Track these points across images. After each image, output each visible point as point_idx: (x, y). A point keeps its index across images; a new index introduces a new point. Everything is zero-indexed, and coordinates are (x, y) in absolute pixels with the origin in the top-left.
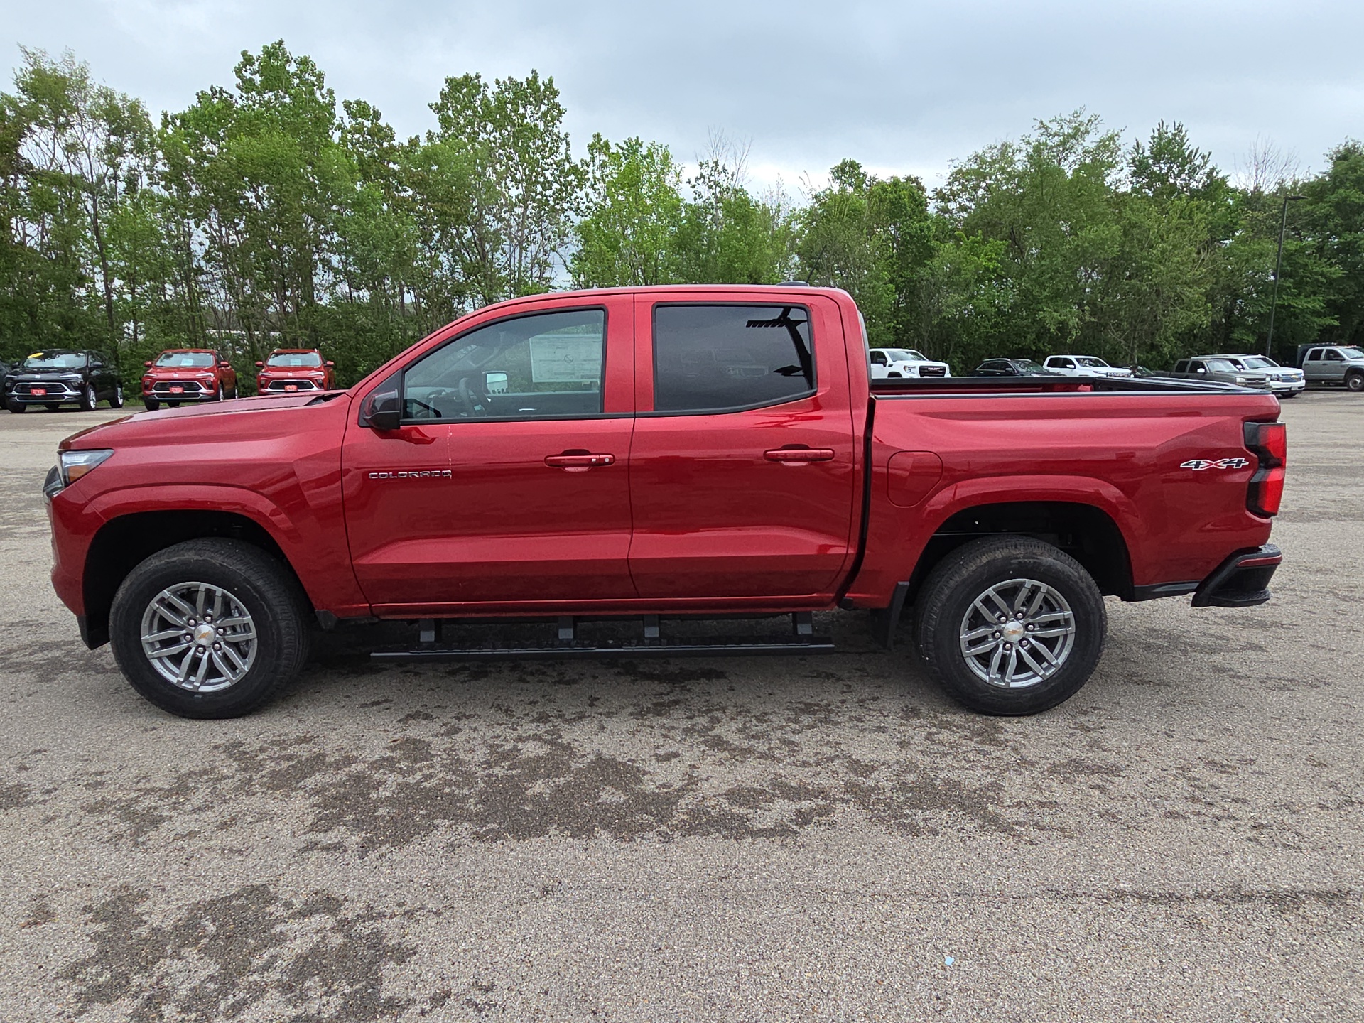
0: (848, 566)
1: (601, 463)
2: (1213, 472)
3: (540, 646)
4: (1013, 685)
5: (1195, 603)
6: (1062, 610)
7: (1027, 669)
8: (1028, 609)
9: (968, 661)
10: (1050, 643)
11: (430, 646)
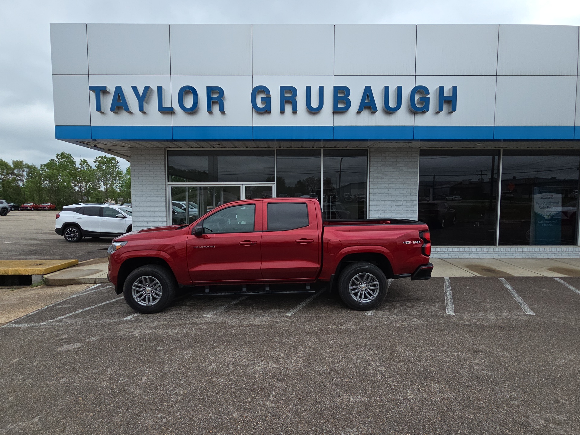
0: (318, 270)
1: (253, 244)
2: (412, 244)
3: (237, 293)
4: (363, 302)
5: (412, 279)
6: (376, 282)
7: (368, 298)
8: (367, 281)
9: (351, 294)
10: (373, 291)
11: (208, 293)
